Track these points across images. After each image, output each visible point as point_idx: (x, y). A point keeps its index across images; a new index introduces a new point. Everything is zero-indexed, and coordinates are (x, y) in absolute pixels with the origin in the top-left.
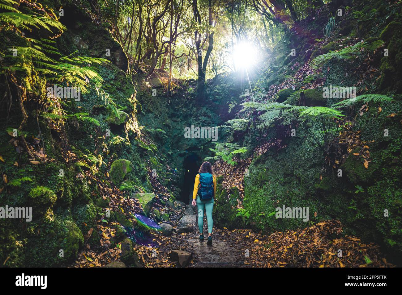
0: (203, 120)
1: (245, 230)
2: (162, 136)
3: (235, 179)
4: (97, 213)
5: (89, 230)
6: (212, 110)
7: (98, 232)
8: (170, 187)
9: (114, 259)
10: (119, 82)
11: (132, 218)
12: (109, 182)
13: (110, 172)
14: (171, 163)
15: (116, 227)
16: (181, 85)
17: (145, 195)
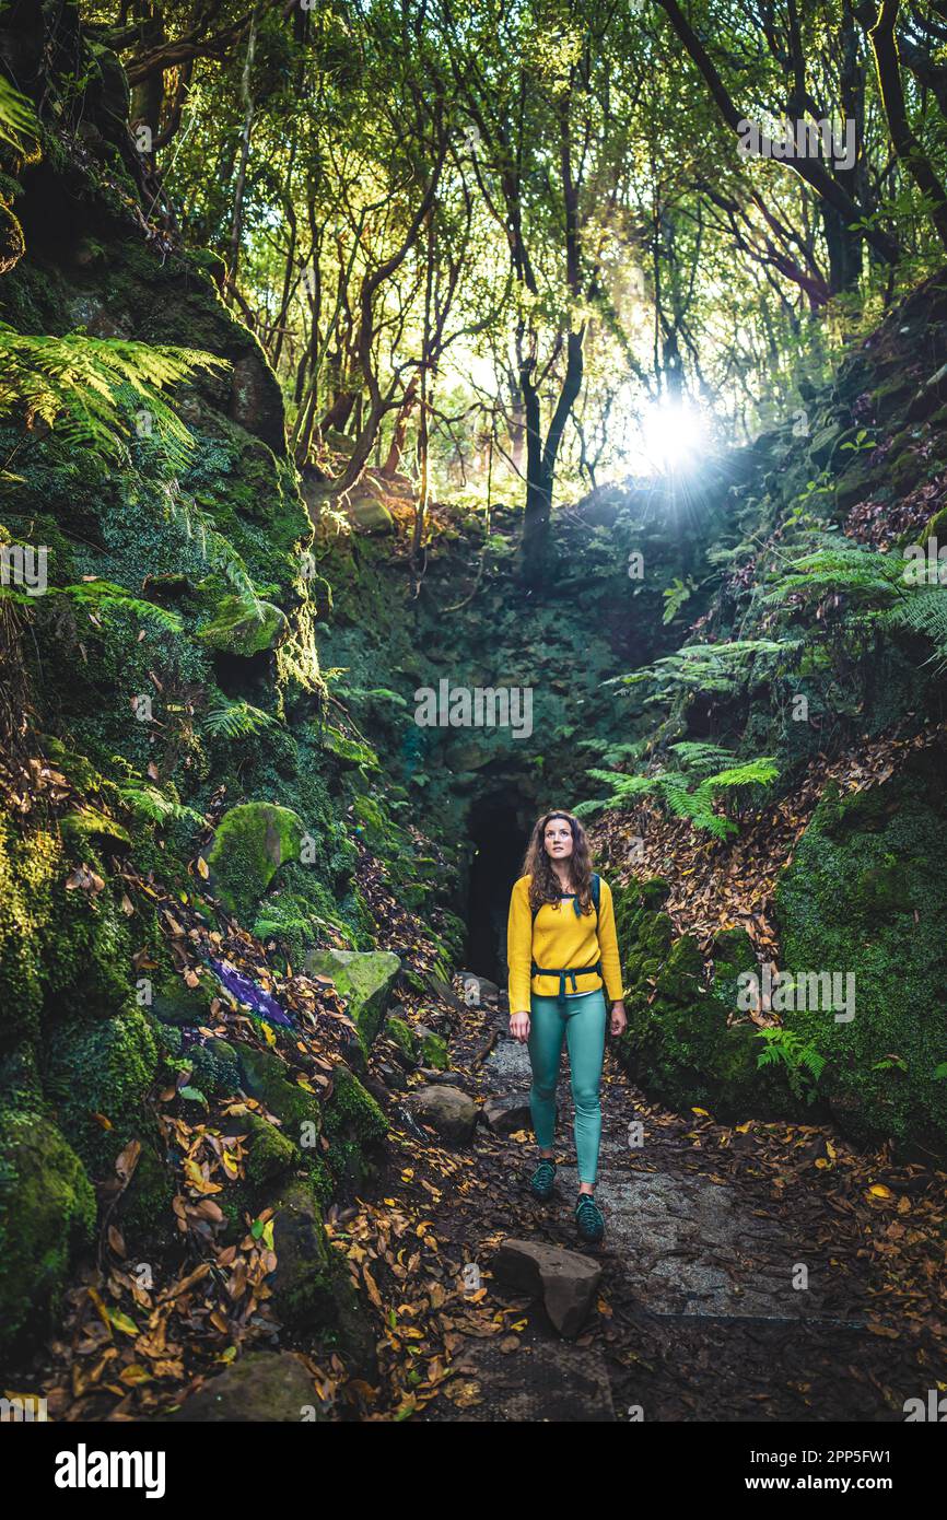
0: (545, 658)
1: (802, 1129)
2: (393, 714)
3: (728, 892)
4: (161, 1057)
5: (122, 1150)
6: (576, 620)
7: (164, 1157)
8: (429, 914)
9: (243, 1309)
10: (249, 485)
11: (311, 1069)
12: (208, 902)
13: (212, 858)
14: (422, 818)
15: (243, 1127)
16: (459, 527)
17: (357, 961)
